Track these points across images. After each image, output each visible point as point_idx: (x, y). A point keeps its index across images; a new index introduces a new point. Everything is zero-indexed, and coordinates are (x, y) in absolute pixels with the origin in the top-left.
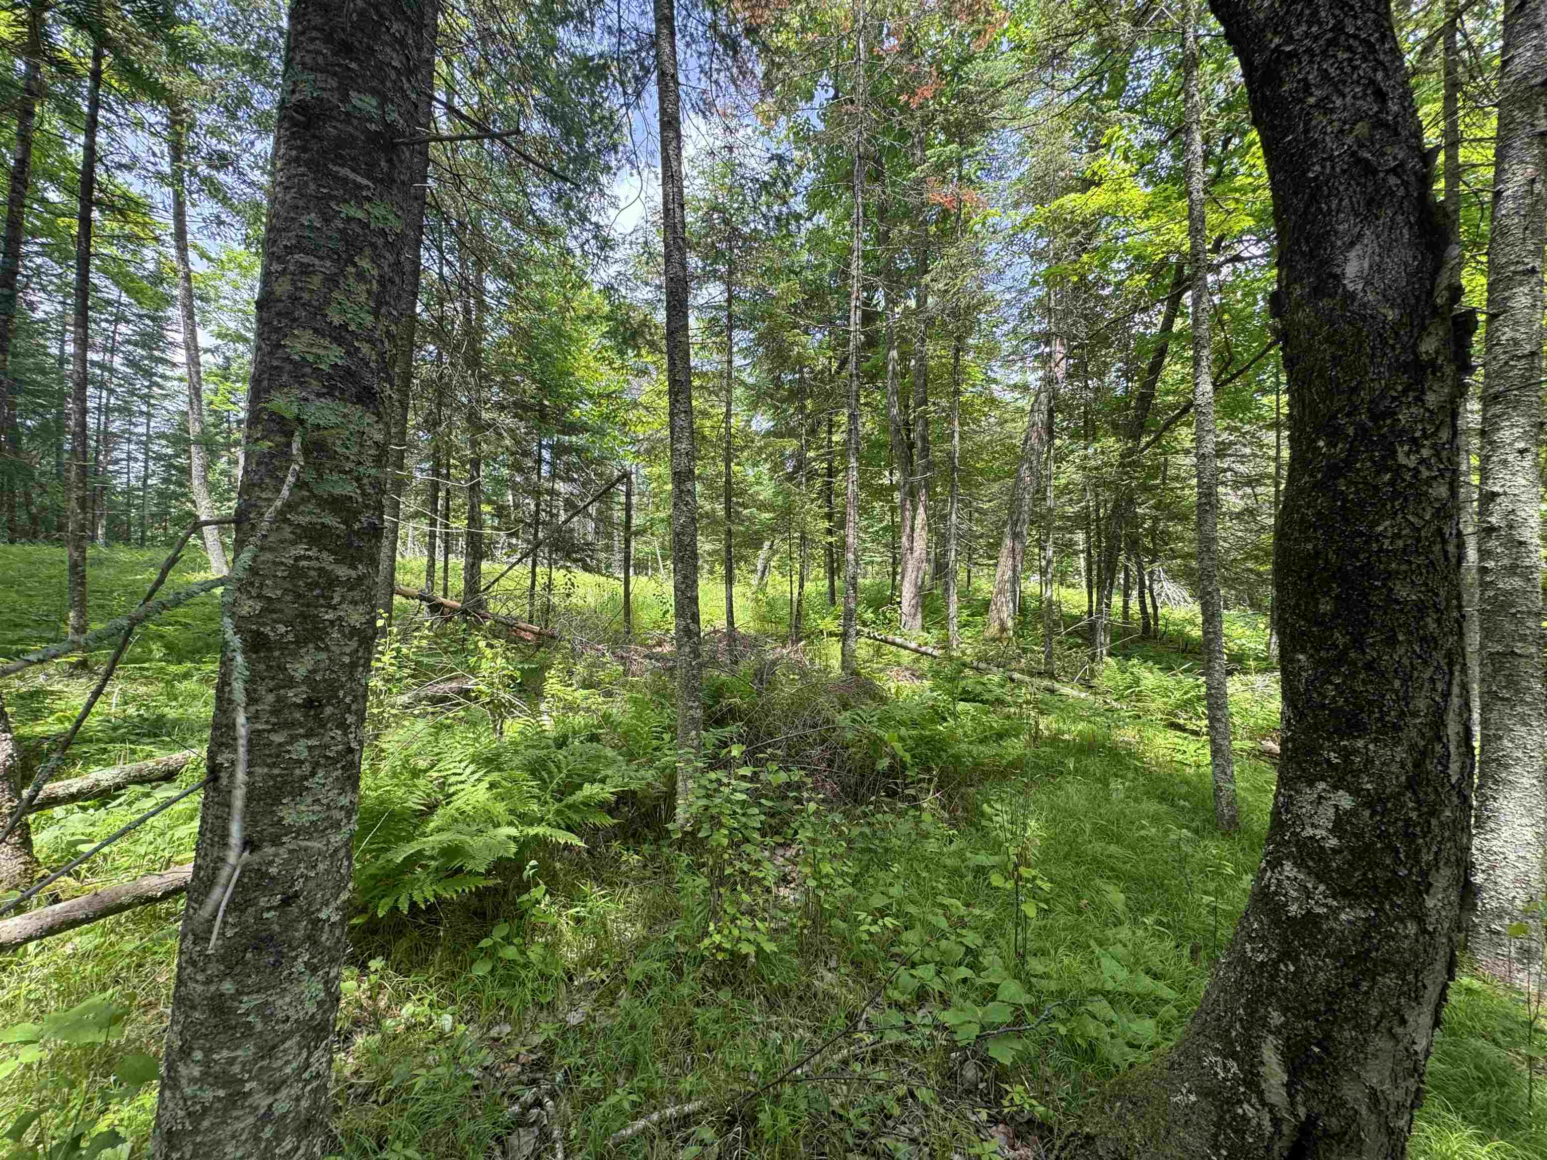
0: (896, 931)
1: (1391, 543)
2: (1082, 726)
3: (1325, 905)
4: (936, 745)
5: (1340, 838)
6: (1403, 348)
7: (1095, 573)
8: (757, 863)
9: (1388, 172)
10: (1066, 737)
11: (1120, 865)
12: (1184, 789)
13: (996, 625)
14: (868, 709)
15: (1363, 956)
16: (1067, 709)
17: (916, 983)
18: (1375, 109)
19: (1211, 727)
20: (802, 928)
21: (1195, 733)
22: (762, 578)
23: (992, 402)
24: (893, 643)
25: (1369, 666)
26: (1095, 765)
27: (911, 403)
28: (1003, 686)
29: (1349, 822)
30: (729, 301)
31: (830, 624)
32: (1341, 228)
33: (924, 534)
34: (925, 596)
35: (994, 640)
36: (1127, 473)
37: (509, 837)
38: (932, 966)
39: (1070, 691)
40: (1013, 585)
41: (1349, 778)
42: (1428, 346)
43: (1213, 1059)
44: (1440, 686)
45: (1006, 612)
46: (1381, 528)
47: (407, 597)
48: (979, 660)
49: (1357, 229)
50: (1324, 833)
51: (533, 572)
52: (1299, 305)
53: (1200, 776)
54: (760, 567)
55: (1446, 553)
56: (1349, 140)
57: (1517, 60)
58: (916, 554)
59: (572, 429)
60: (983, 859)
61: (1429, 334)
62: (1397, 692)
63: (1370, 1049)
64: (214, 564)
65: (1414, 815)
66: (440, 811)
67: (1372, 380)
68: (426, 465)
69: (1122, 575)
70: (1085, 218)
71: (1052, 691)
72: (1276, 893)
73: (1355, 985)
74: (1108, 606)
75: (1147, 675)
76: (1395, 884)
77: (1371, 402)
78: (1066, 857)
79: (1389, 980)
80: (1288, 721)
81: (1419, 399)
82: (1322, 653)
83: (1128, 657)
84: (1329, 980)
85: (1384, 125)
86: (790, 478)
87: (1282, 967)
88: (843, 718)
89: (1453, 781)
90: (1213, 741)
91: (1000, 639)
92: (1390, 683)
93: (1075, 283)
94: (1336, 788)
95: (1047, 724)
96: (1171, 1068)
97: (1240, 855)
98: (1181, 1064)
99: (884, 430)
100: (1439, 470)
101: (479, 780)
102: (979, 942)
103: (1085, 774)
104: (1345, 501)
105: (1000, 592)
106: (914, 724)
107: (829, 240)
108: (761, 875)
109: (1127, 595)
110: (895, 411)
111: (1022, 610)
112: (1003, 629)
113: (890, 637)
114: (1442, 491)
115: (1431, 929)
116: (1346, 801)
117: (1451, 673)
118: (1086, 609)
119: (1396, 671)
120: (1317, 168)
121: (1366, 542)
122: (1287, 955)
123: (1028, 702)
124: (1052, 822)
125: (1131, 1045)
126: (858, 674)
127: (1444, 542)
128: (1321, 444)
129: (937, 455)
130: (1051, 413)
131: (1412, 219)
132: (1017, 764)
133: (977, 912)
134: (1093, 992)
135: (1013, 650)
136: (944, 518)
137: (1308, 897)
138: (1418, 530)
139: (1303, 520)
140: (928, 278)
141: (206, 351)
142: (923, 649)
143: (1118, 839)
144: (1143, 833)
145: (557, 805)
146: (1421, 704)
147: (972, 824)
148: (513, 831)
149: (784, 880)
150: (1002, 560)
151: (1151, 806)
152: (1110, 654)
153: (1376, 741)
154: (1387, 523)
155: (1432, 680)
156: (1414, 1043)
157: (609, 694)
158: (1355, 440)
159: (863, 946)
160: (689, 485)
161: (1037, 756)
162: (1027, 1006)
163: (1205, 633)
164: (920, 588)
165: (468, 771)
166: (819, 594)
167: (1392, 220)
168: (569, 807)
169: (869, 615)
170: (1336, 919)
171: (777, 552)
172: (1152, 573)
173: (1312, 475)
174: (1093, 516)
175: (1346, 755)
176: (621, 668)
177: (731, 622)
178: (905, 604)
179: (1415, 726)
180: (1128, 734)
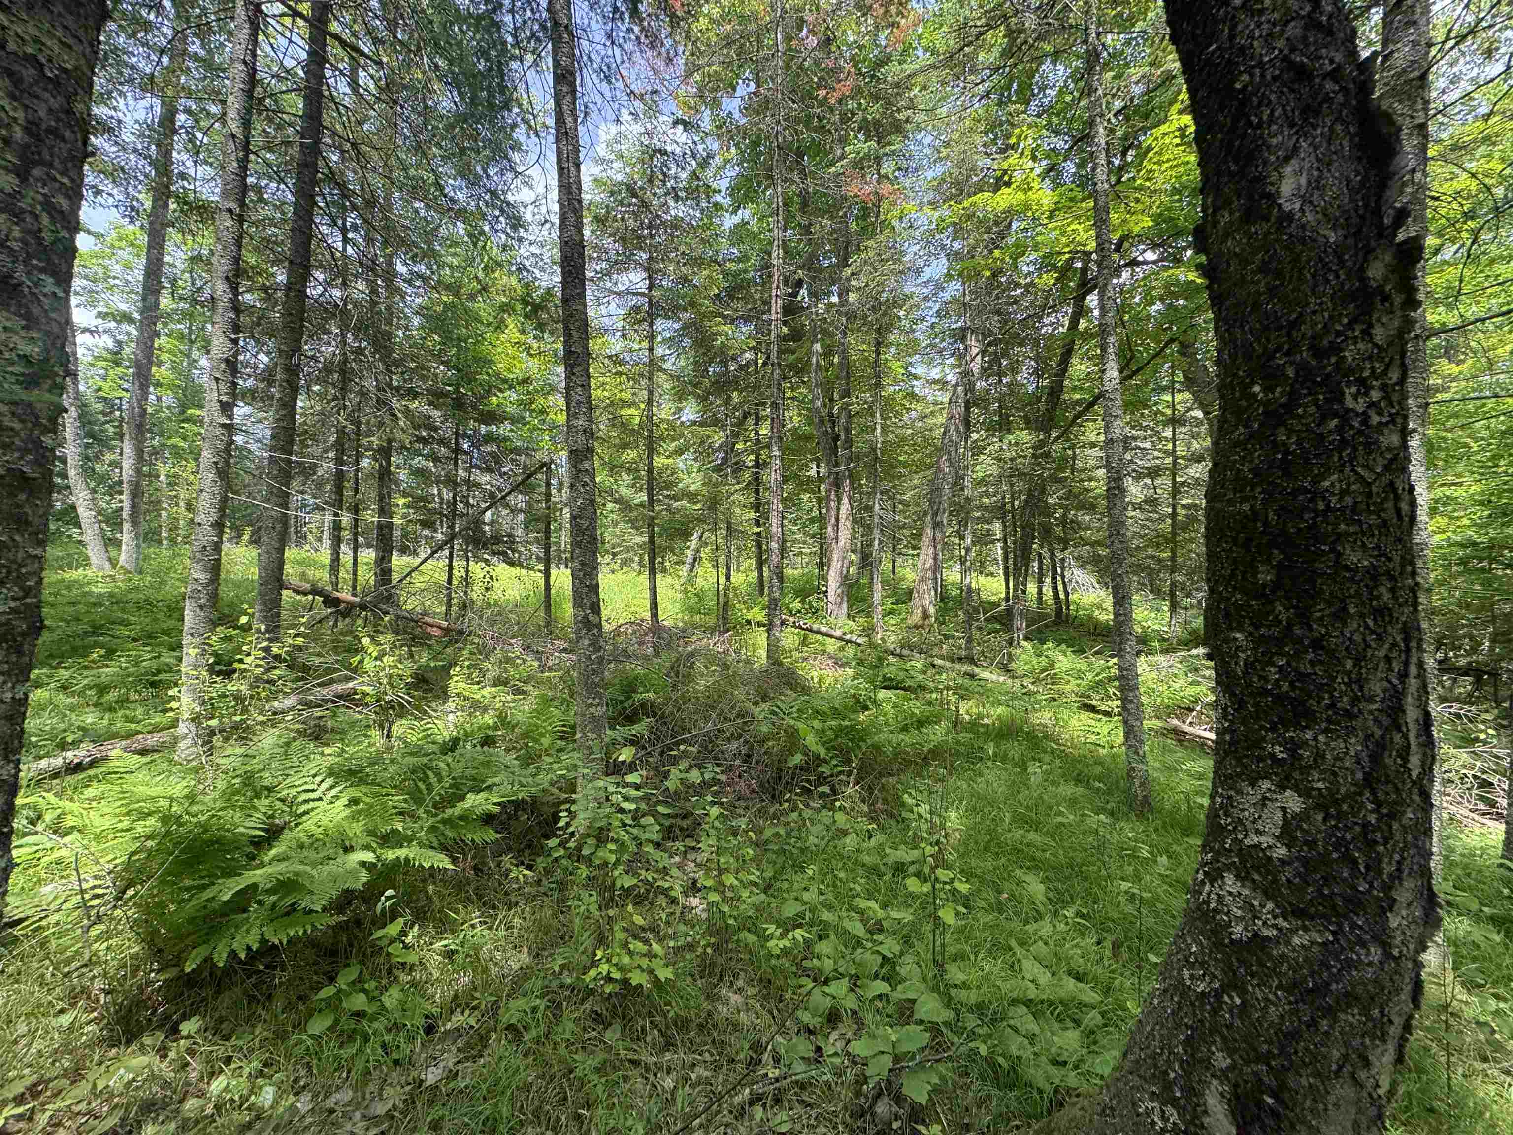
0: (808, 944)
1: (1340, 501)
2: (1000, 710)
3: (1275, 926)
4: (856, 734)
5: (1289, 847)
6: (1349, 275)
7: (1011, 562)
8: (665, 871)
9: (1325, 76)
10: (986, 721)
11: (1039, 854)
12: (1099, 770)
13: (919, 612)
14: (789, 698)
15: (1321, 990)
16: (985, 693)
17: (828, 1003)
18: (1308, 8)
19: (1124, 707)
20: (705, 947)
21: (1107, 714)
22: (691, 570)
23: (912, 396)
24: (819, 632)
25: (1317, 644)
26: (1014, 749)
27: (836, 396)
28: (925, 673)
29: (1299, 827)
30: (650, 288)
31: (758, 614)
32: (1274, 141)
33: (848, 524)
34: (850, 586)
35: (917, 627)
36: (1039, 464)
37: (363, 864)
38: (845, 982)
39: (990, 676)
40: (934, 572)
41: (1296, 775)
42: (1376, 271)
43: (1149, 1105)
44: (1396, 666)
45: (928, 600)
46: (1327, 483)
47: (298, 592)
48: (902, 647)
49: (1291, 144)
50: (1271, 841)
51: (451, 566)
52: (1227, 235)
53: (1114, 756)
54: (689, 560)
55: (1398, 511)
56: (1280, 44)
57: (1396, 55)
58: (841, 544)
59: (490, 417)
60: (903, 854)
61: (1376, 258)
62: (1349, 674)
63: (1332, 1099)
64: (94, 560)
65: (1372, 818)
66: (286, 835)
67: (1314, 312)
68: (331, 455)
69: (1036, 564)
70: (996, 216)
71: (972, 676)
72: (1216, 911)
73: (1313, 1024)
74: (1024, 592)
75: (1061, 658)
76: (1355, 903)
77: (1313, 337)
78: (986, 849)
79: (1351, 1017)
80: (1225, 710)
81: (1367, 334)
82: (1262, 631)
83: (1043, 642)
84: (1282, 1017)
85: (1319, 26)
86: (717, 469)
87: (1226, 998)
88: (761, 711)
89: (1414, 777)
90: (1125, 722)
91: (922, 626)
92: (1340, 662)
93: (988, 278)
94: (1282, 787)
95: (967, 709)
96: (1103, 1113)
97: (1154, 836)
98: (1112, 1109)
99: (810, 422)
100: (1391, 415)
101: (336, 797)
102: (897, 949)
103: (1004, 759)
104: (1287, 453)
105: (922, 580)
106: (836, 713)
107: (754, 236)
108: (667, 885)
109: (1040, 582)
110: (819, 403)
111: (943, 598)
112: (926, 616)
113: (815, 627)
114: (1395, 439)
115: (1395, 953)
116: (1294, 802)
117: (1408, 650)
118: (1003, 595)
119: (1347, 649)
120: (1245, 77)
121: (1311, 500)
122: (1234, 984)
123: (948, 688)
124: (972, 810)
125: (1056, 1062)
126: (780, 664)
127: (1397, 498)
128: (1257, 389)
129: (860, 446)
130: (968, 406)
131: (1352, 129)
132: (936, 753)
133: (895, 914)
134: (1014, 1002)
135: (937, 637)
136: (869, 509)
137: (1255, 917)
138: (1370, 484)
139: (1237, 478)
140: (848, 271)
141: (85, 330)
142: (848, 637)
143: (1036, 826)
144: (1060, 819)
145: (432, 820)
146: (1377, 687)
147: (892, 816)
148: (369, 857)
149: (693, 888)
150: (924, 549)
151: (1068, 790)
152: (1026, 639)
153: (1325, 731)
154: (1335, 477)
155: (1388, 659)
156: (1378, 1086)
157: (518, 691)
158: (1296, 380)
159: (773, 962)
160: (586, 465)
161: (958, 743)
162: (945, 1023)
163: (1117, 615)
164: (845, 578)
165: (325, 786)
166: (750, 584)
167: (1331, 129)
168: (444, 822)
169: (796, 605)
170: (1288, 943)
171: (706, 544)
172: (1063, 560)
173: (1246, 426)
174: (1008, 507)
175: (1293, 747)
176: (536, 664)
177: (655, 615)
178: (831, 593)
179: (1371, 712)
180: (1044, 717)
